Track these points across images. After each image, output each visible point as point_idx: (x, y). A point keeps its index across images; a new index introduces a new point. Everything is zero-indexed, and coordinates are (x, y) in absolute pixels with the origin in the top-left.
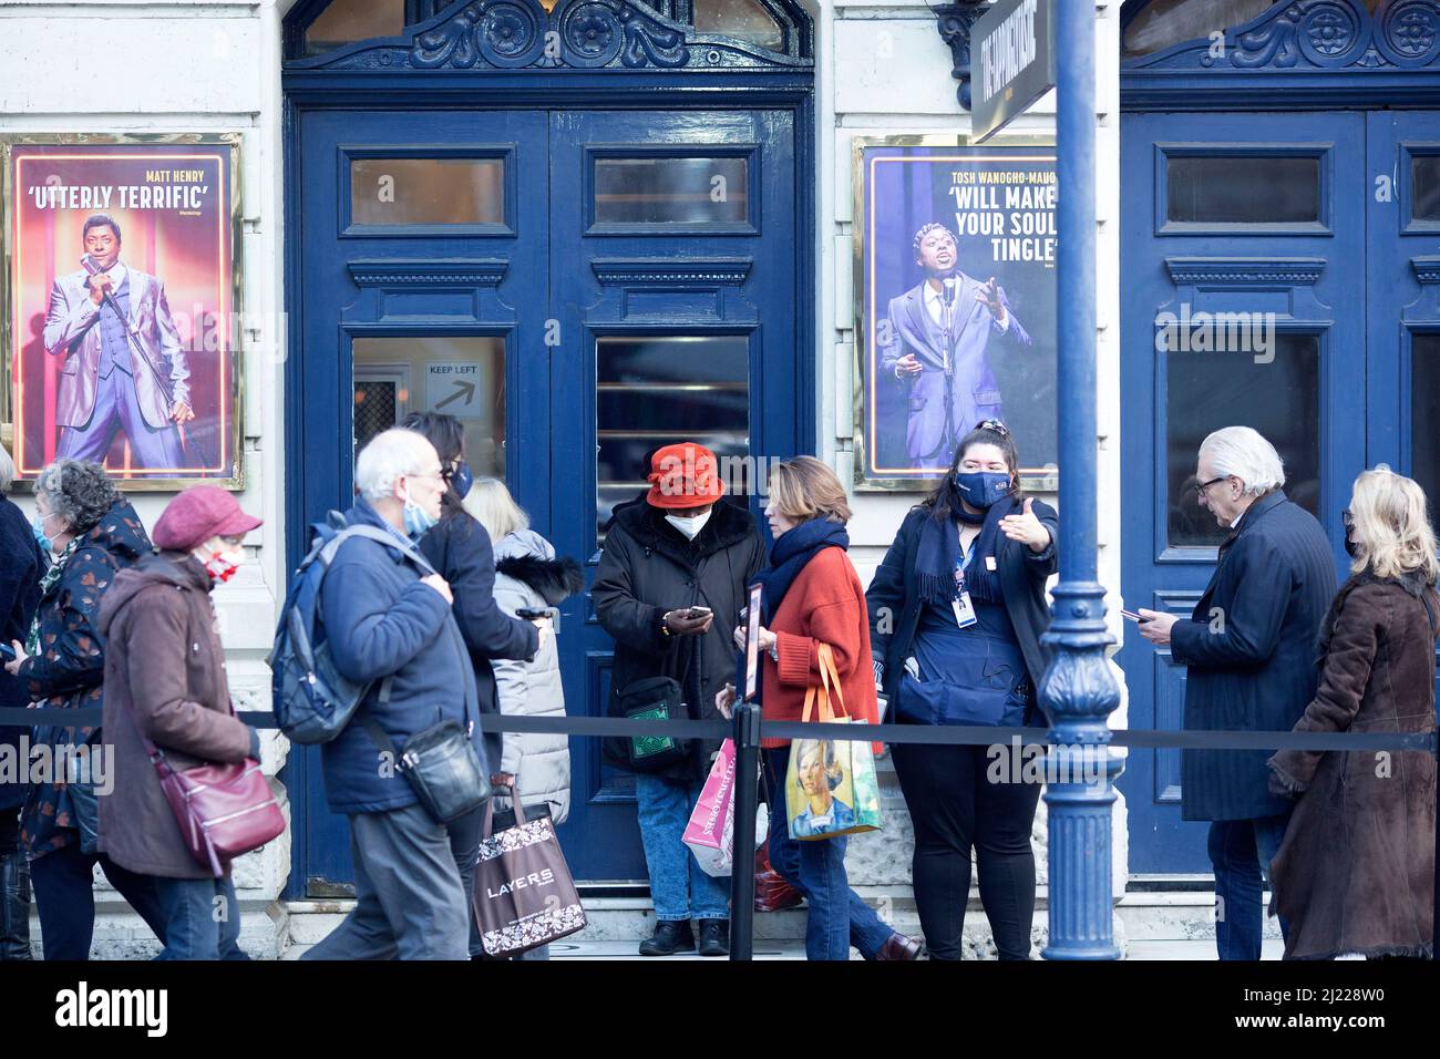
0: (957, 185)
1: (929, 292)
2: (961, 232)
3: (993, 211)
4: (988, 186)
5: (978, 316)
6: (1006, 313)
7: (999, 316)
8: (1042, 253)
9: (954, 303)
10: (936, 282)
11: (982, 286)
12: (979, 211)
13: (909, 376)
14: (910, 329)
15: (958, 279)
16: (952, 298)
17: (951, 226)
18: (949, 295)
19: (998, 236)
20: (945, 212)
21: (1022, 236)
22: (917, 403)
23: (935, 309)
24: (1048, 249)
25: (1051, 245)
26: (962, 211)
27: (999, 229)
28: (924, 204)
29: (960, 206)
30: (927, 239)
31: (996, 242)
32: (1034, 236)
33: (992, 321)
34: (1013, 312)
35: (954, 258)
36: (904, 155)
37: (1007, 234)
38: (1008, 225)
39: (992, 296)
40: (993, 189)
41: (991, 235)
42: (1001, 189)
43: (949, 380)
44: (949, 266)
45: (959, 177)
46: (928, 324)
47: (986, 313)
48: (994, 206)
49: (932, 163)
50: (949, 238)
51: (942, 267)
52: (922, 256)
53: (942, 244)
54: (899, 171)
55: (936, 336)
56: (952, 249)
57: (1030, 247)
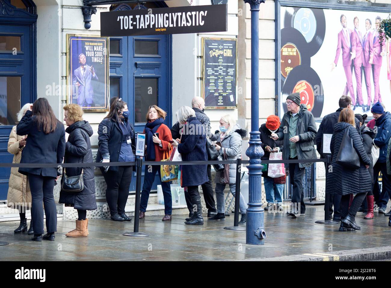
0: (86, 45)
1: (81, 68)
2: (87, 56)
3: (92, 51)
4: (91, 46)
5: (90, 74)
6: (94, 73)
7: (93, 74)
8: (100, 61)
9: (85, 71)
10: (82, 66)
11: (90, 67)
12: (90, 51)
14: (78, 77)
15: (86, 66)
17: (85, 54)
19: (93, 57)
20: (84, 51)
21: (97, 57)
22: (79, 93)
23: (82, 72)
24: (101, 60)
25: (102, 59)
26: (87, 51)
27: (93, 55)
28: (80, 49)
30: (81, 57)
32: (99, 57)
34: (95, 73)
35: (85, 61)
36: (77, 38)
37: (95, 56)
38: (95, 54)
39: (92, 70)
42: (93, 46)
43: (85, 88)
44: (85, 63)
45: (86, 43)
46: (81, 75)
47: (91, 73)
49: (82, 40)
50: (85, 57)
51: (83, 63)
52: (80, 61)
53: (83, 58)
54: (76, 42)
55: (82, 78)
56: (85, 59)
57: (98, 59)
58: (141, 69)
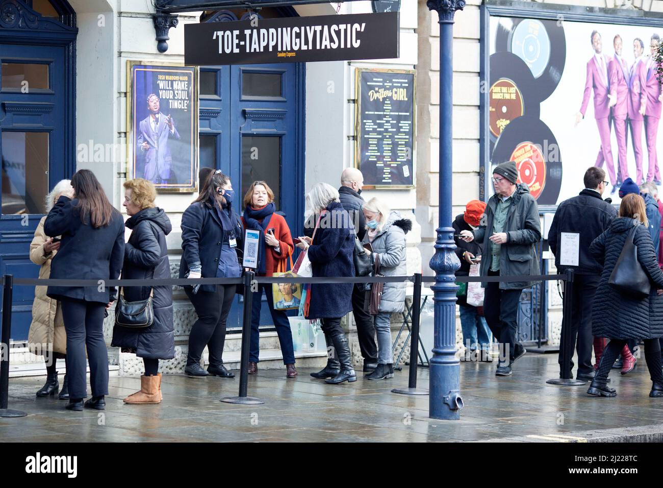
0: (159, 80)
1: (151, 119)
2: (161, 97)
3: (170, 90)
4: (168, 81)
5: (165, 128)
6: (173, 128)
7: (171, 128)
8: (184, 106)
9: (158, 123)
10: (153, 116)
11: (167, 117)
12: (166, 90)
13: (146, 150)
14: (146, 133)
15: (160, 114)
16: (158, 122)
17: (158, 95)
18: (157, 120)
19: (171, 99)
20: (156, 90)
21: (178, 99)
22: (147, 160)
23: (153, 125)
24: (185, 105)
25: (186, 103)
26: (161, 90)
27: (171, 97)
28: (150, 87)
29: (160, 88)
30: (151, 100)
31: (170, 101)
32: (181, 99)
33: (169, 130)
34: (175, 127)
35: (158, 107)
36: (144, 68)
37: (174, 99)
38: (174, 95)
39: (169, 121)
40: (170, 82)
41: (169, 99)
42: (172, 81)
43: (157, 151)
44: (157, 110)
45: (160, 77)
46: (151, 130)
47: (168, 127)
48: (171, 88)
49: (153, 72)
50: (157, 100)
51: (155, 110)
52: (149, 106)
53: (155, 102)
54: (143, 74)
55: (153, 135)
56: (158, 104)
57: (180, 103)
58: (253, 120)
